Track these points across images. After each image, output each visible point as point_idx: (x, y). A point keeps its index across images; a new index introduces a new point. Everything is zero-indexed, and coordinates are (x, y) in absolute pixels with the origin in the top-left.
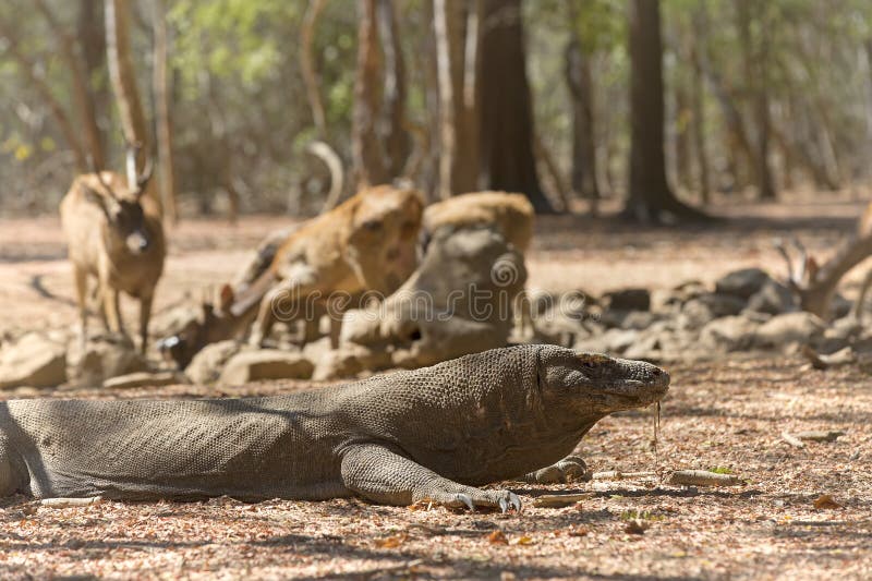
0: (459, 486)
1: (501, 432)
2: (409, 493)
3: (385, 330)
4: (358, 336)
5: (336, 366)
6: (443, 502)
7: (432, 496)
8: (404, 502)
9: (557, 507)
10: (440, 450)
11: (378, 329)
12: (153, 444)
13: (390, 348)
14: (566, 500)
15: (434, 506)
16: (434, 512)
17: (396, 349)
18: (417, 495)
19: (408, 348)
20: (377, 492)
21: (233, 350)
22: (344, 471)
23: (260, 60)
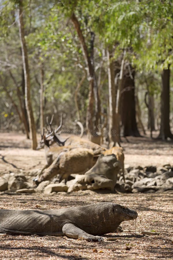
0: (89, 235)
1: (102, 222)
2: (78, 236)
3: (85, 180)
4: (79, 181)
5: (73, 188)
6: (85, 239)
7: (83, 237)
8: (76, 238)
9: (112, 241)
10: (87, 226)
11: (84, 180)
12: (19, 221)
13: (87, 185)
14: (114, 239)
15: (83, 239)
16: (83, 241)
17: (88, 185)
18: (80, 236)
19: (91, 185)
20: (70, 235)
21: (48, 183)
22: (63, 230)
23: (66, 95)
